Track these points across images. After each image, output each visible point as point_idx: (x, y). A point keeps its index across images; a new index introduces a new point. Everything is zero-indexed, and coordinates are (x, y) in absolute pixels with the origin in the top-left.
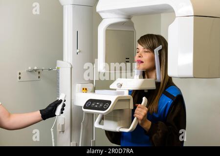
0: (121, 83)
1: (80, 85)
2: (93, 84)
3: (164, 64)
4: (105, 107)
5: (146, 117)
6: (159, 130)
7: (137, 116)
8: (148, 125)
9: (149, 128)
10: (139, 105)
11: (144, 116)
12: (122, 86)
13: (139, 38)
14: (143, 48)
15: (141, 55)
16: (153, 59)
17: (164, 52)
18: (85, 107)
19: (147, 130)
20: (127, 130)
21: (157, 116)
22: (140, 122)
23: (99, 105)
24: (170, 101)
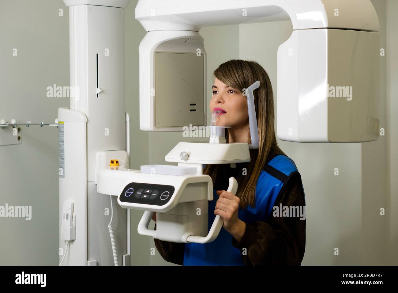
0: (188, 152)
1: (104, 154)
2: (126, 150)
3: (264, 114)
4: (163, 198)
5: (237, 214)
6: (261, 238)
7: (221, 212)
8: (240, 228)
9: (242, 234)
10: (224, 192)
11: (234, 213)
12: (190, 158)
13: (217, 67)
14: (224, 85)
15: (221, 98)
16: (244, 106)
17: (263, 93)
18: (123, 198)
19: (238, 238)
20: (202, 240)
21: (254, 211)
22: (226, 224)
23: (149, 194)
24: (277, 184)
